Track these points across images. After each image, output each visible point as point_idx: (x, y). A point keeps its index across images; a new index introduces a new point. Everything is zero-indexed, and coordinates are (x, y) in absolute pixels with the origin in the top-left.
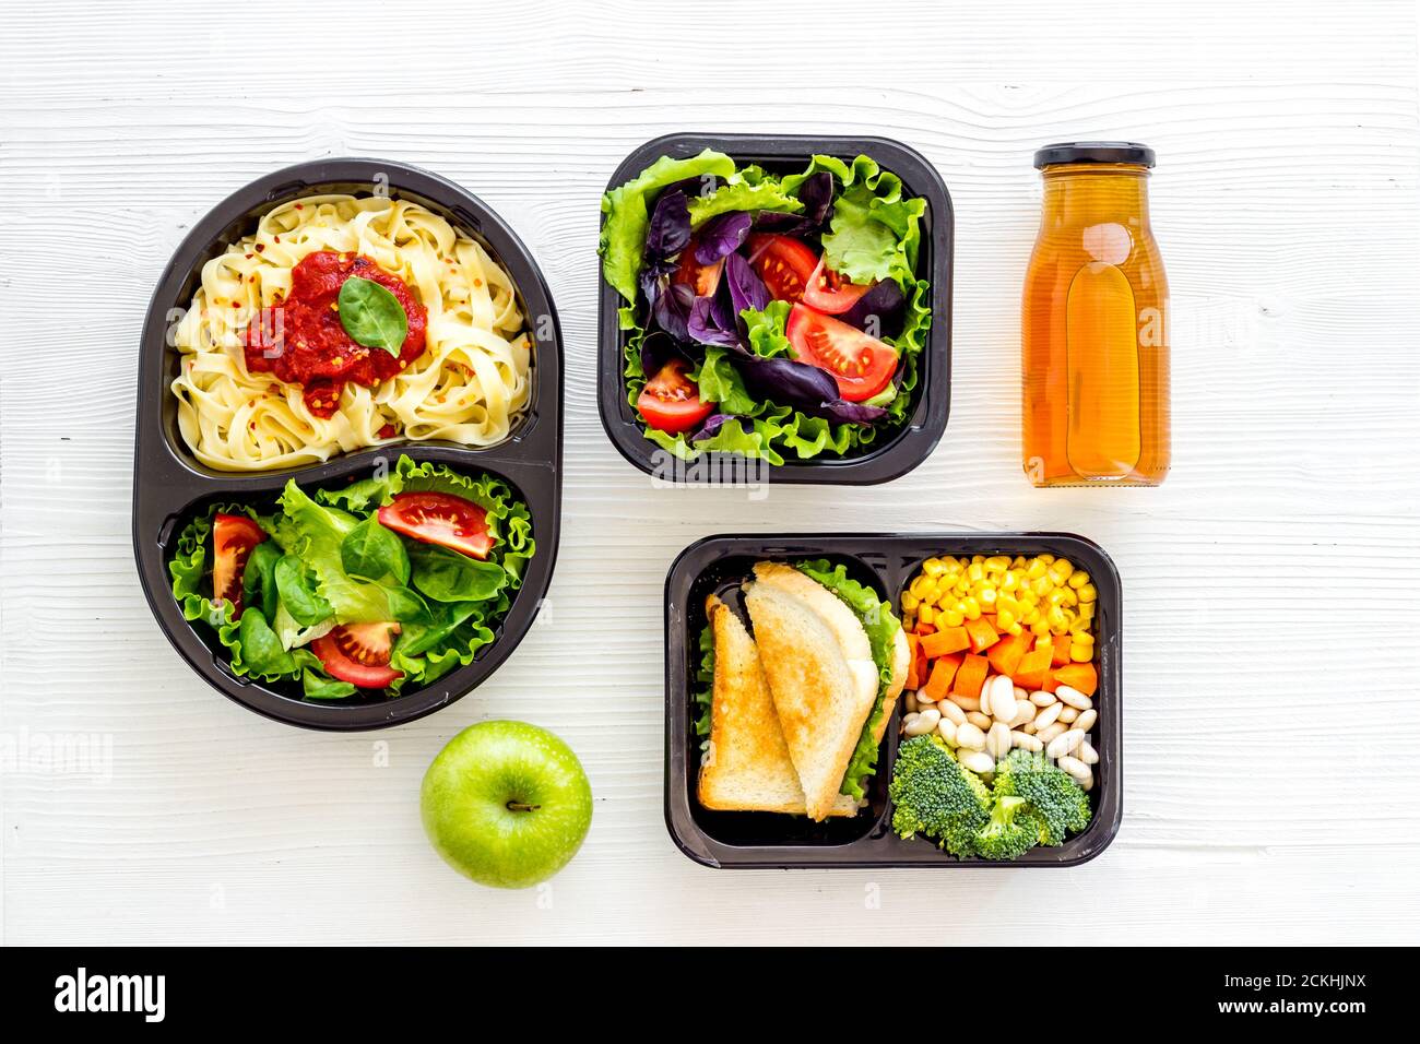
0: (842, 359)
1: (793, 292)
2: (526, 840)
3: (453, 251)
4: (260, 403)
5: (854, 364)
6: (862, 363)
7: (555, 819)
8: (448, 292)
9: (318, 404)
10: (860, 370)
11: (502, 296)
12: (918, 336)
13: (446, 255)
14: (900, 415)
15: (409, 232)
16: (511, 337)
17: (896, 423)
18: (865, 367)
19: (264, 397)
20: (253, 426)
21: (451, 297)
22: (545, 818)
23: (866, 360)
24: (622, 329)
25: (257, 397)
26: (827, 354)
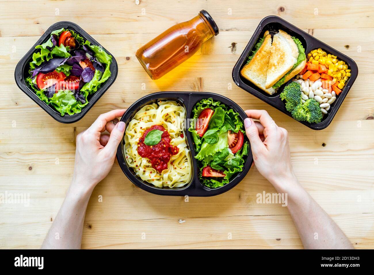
0: (48, 78)
3: (137, 120)
4: (175, 166)
8: (148, 120)
9: (175, 151)
11: (149, 108)
13: (139, 121)
15: (133, 130)
16: (158, 106)
19: (174, 165)
20: (181, 168)
21: (149, 120)
25: (173, 167)
26: (52, 76)
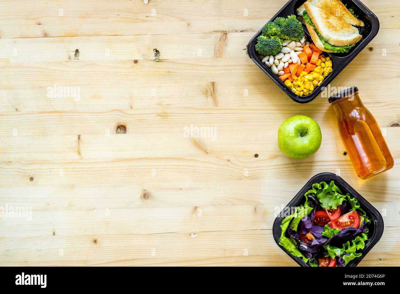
0: (347, 222)
1: (326, 221)
2: (312, 139)
5: (351, 221)
6: (352, 219)
7: (313, 130)
10: (353, 220)
12: (357, 204)
14: (369, 221)
17: (370, 223)
18: (353, 219)
22: (311, 131)
23: (351, 218)
24: (306, 263)
26: (344, 224)
